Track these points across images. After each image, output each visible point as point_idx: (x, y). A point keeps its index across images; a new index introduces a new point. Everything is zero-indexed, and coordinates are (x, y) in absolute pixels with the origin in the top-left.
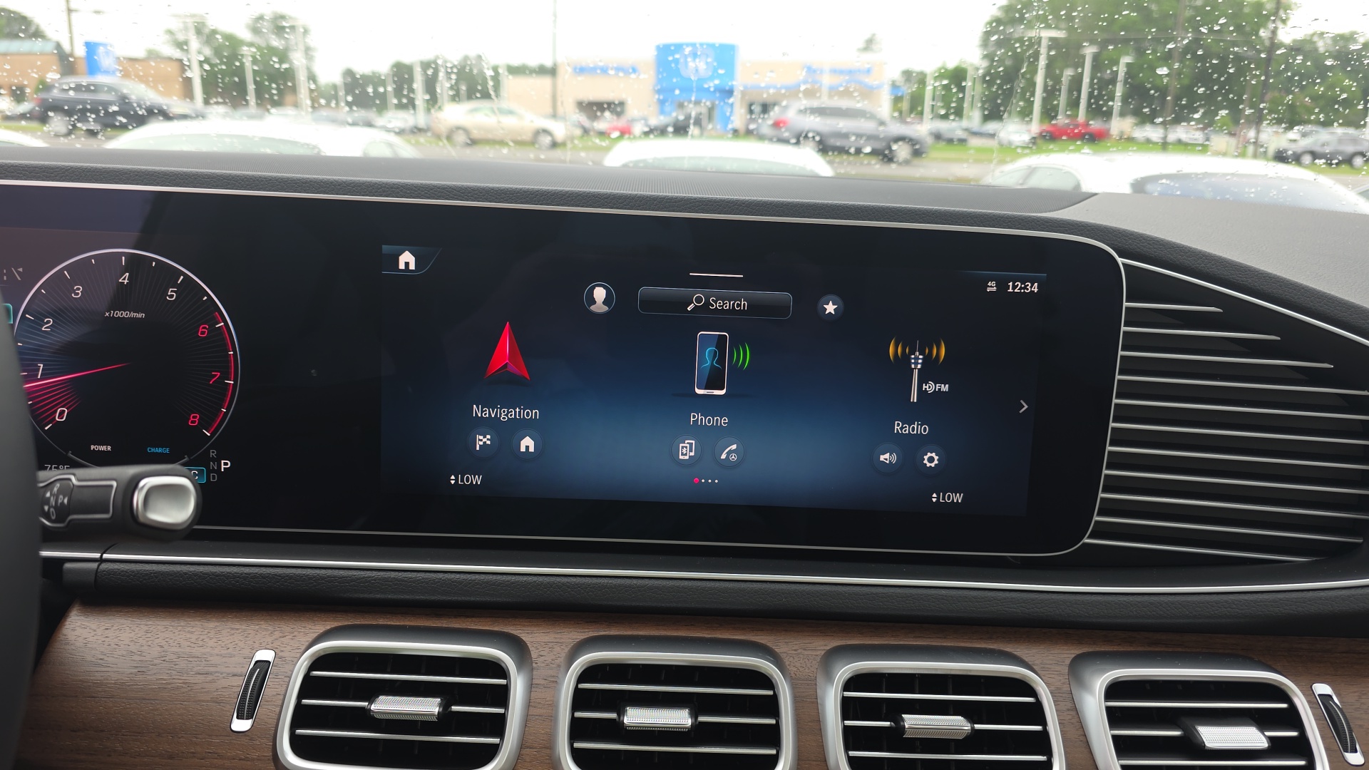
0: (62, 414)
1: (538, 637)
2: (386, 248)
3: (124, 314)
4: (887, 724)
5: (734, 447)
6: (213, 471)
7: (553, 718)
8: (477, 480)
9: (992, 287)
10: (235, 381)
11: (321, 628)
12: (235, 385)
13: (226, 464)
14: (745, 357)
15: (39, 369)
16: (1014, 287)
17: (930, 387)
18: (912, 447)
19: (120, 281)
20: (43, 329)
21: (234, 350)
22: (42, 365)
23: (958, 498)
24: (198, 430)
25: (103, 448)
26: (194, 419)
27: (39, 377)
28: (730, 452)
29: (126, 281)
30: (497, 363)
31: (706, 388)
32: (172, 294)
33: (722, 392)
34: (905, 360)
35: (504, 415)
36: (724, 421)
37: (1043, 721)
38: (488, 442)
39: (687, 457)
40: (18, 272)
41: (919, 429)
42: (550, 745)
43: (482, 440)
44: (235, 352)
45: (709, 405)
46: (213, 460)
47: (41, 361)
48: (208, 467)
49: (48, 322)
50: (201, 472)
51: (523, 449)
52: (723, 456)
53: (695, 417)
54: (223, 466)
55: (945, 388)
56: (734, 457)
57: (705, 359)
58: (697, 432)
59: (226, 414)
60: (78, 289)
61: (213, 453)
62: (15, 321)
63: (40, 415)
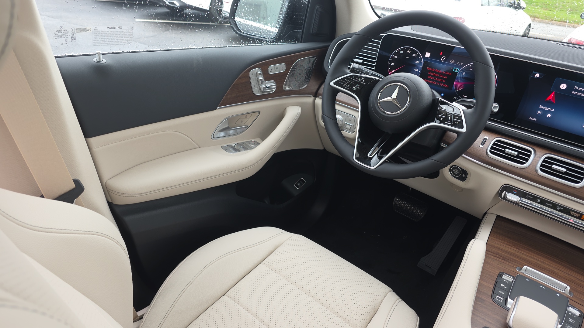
0: (460, 89)
1: (538, 150)
2: (534, 72)
7: (538, 163)
8: (535, 120)
11: (497, 136)
25: (465, 97)
27: (459, 82)
30: (549, 98)
35: (546, 109)
38: (541, 113)
40: (462, 64)
42: (536, 166)
43: (539, 112)
47: (461, 79)
49: (464, 73)
51: (548, 116)
60: (471, 68)
62: (458, 72)
63: (457, 88)
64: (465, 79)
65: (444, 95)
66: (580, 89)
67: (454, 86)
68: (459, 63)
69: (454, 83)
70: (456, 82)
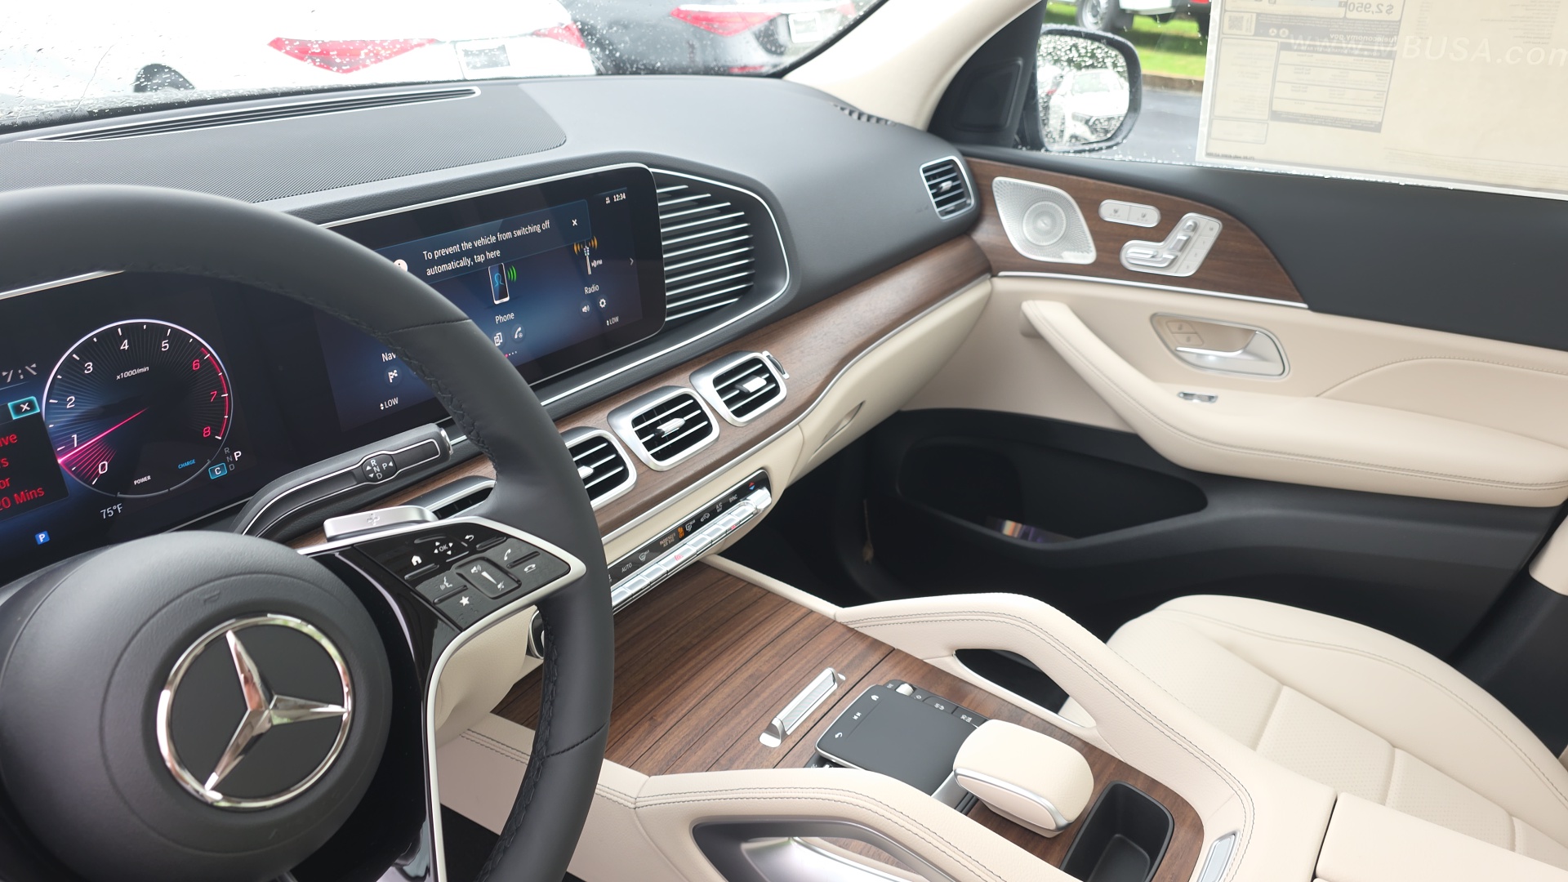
0: (103, 467)
3: (132, 372)
4: (652, 435)
5: (520, 329)
6: (231, 462)
8: (395, 401)
9: (608, 201)
10: (229, 393)
12: (229, 396)
13: (238, 454)
14: (513, 274)
15: (73, 440)
16: (617, 198)
17: (595, 264)
18: (593, 299)
19: (122, 348)
20: (68, 407)
21: (222, 371)
22: (75, 436)
23: (616, 319)
24: (212, 438)
25: (144, 479)
26: (207, 432)
27: (76, 445)
28: (519, 333)
29: (126, 347)
31: (500, 299)
32: (165, 345)
33: (507, 299)
34: (582, 252)
36: (512, 316)
37: (700, 408)
38: (396, 375)
39: (499, 344)
40: (32, 369)
41: (595, 288)
43: (392, 375)
44: (223, 372)
45: (503, 309)
46: (228, 455)
47: (74, 433)
48: (225, 461)
49: (71, 400)
50: (222, 467)
52: (516, 337)
53: (498, 318)
54: (236, 457)
55: (600, 262)
56: (521, 335)
57: (495, 281)
58: (503, 327)
59: (228, 419)
60: (89, 365)
61: (227, 450)
62: (41, 409)
63: (87, 473)
64: (86, 423)
65: (50, 534)
66: (437, 254)
67: (70, 476)
68: (16, 376)
69: (60, 461)
70: (63, 453)
